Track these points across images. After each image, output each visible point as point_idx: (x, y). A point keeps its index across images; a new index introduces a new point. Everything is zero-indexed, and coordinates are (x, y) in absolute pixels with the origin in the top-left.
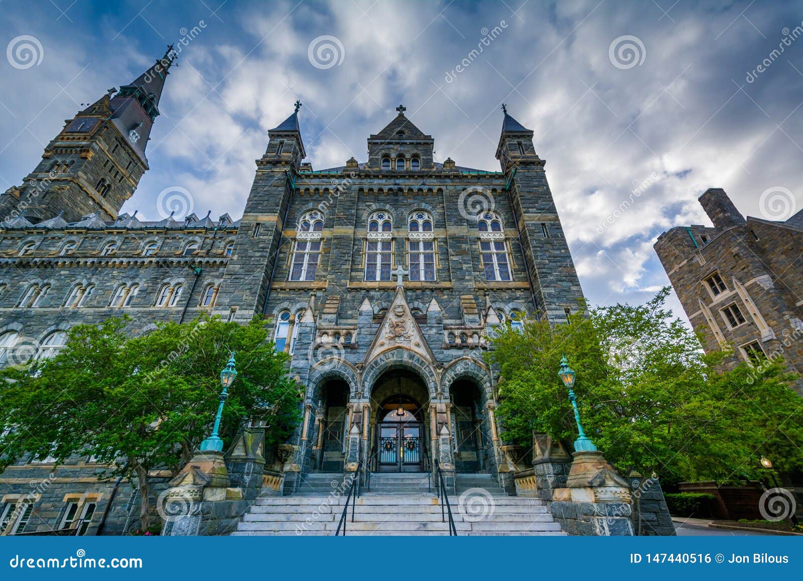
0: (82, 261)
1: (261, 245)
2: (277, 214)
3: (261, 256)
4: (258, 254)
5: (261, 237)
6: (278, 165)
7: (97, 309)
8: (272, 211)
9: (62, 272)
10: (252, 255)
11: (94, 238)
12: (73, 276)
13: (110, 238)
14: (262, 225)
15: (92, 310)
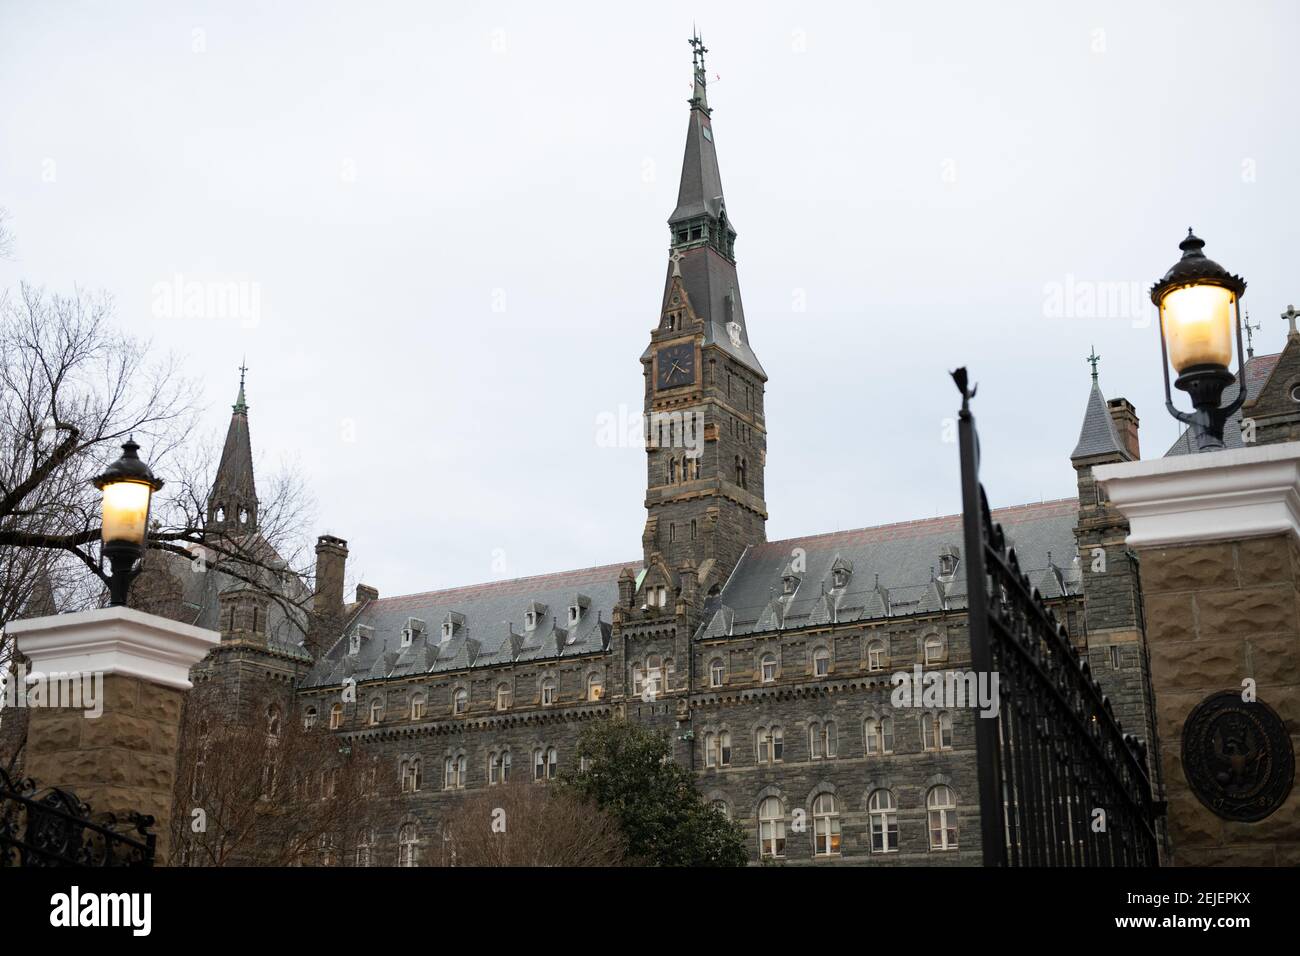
0: (858, 683)
1: (1129, 684)
2: (1134, 628)
3: (1134, 702)
4: (1129, 699)
5: (1125, 670)
6: (1108, 531)
7: (912, 756)
8: (1125, 624)
9: (839, 703)
10: (1121, 700)
11: (848, 637)
12: (856, 707)
13: (870, 637)
14: (1121, 648)
15: (905, 758)
